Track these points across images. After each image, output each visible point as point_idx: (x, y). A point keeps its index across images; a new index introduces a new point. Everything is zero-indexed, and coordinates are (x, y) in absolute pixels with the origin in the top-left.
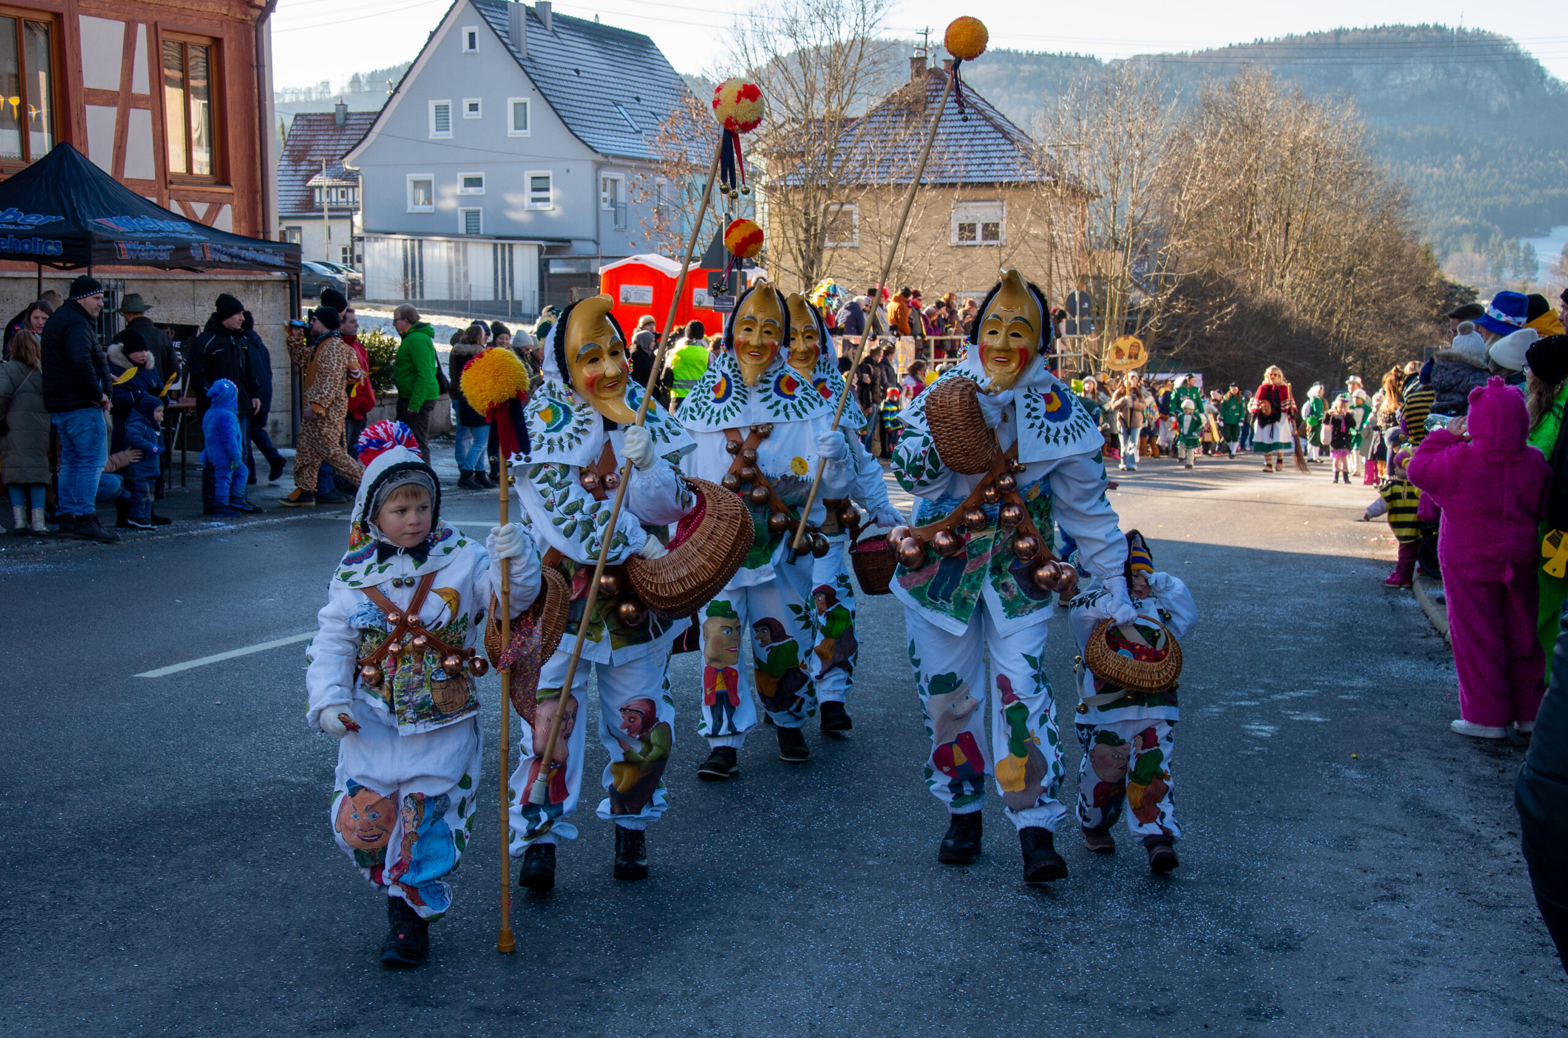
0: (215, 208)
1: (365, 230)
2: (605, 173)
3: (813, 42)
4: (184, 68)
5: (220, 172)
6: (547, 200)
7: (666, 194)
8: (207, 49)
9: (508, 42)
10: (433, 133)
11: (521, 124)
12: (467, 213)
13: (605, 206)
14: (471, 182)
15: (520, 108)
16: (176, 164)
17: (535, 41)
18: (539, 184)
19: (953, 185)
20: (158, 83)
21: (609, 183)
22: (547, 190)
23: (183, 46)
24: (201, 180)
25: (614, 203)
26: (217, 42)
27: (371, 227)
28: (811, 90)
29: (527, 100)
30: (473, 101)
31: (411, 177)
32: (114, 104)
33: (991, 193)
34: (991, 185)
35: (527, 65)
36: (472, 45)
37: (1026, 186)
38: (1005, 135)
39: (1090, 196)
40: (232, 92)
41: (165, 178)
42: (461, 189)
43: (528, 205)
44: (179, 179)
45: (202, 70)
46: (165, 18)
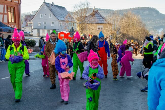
0: (14, 26)
2: (60, 22)
3: (82, 8)
4: (11, 10)
5: (15, 22)
6: (53, 25)
7: (66, 24)
9: (49, 8)
10: (41, 18)
11: (50, 17)
12: (45, 27)
14: (45, 23)
15: (50, 15)
16: (10, 21)
17: (52, 8)
18: (53, 23)
20: (8, 12)
23: (11, 8)
24: (13, 23)
25: (61, 25)
26: (14, 7)
27: (34, 28)
28: (82, 13)
29: (51, 14)
30: (45, 14)
31: (38, 22)
32: (2, 14)
33: (102, 24)
35: (51, 10)
36: (45, 8)
38: (103, 18)
39: (112, 25)
40: (16, 13)
41: (8, 22)
42: (44, 24)
43: (51, 26)
44: (10, 23)
45: (13, 11)
46: (8, 5)
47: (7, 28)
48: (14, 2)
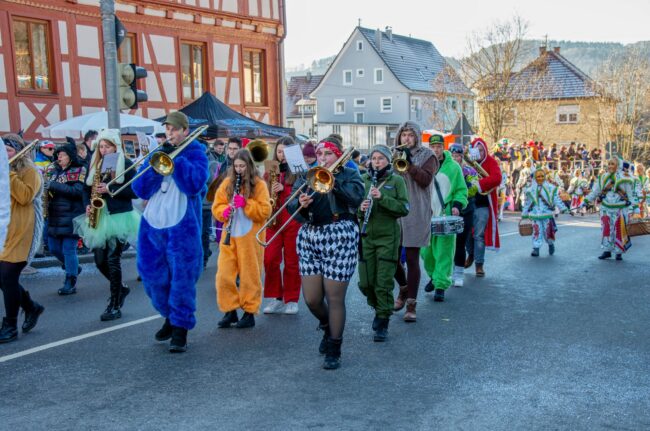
0: (263, 114)
1: (318, 122)
2: (413, 98)
3: (498, 43)
4: (251, 61)
5: (265, 102)
6: (389, 109)
7: (437, 105)
8: (260, 54)
9: (375, 46)
10: (345, 83)
11: (379, 79)
12: (358, 115)
14: (361, 102)
15: (379, 73)
16: (248, 99)
17: (385, 45)
18: (386, 102)
19: (557, 99)
20: (242, 66)
21: (414, 102)
22: (390, 104)
23: (251, 53)
24: (257, 105)
25: (416, 109)
26: (264, 51)
27: (322, 120)
28: (497, 61)
29: (382, 69)
30: (361, 70)
31: (336, 101)
32: (225, 76)
33: (574, 102)
34: (573, 99)
35: (382, 55)
36: (360, 48)
37: (588, 98)
38: (580, 77)
39: (616, 102)
40: (269, 70)
41: (244, 104)
42: (356, 105)
43: (382, 110)
44: (249, 104)
45: (258, 62)
46: (245, 43)
48: (264, 34)
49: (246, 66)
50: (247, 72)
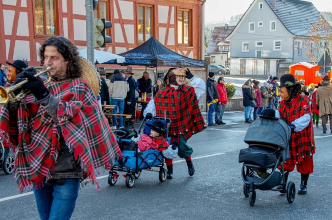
0: (189, 52)
1: (231, 57)
2: (296, 40)
4: (183, 17)
5: (191, 43)
6: (280, 48)
7: (313, 46)
8: (189, 12)
9: (271, 6)
10: (250, 31)
11: (273, 28)
12: (258, 52)
13: (296, 49)
14: (260, 44)
15: (273, 24)
16: (180, 41)
17: (279, 5)
18: (278, 44)
20: (176, 20)
21: (297, 43)
22: (280, 45)
23: (183, 12)
24: (186, 45)
25: (298, 48)
26: (191, 10)
27: (233, 56)
29: (275, 21)
30: (260, 22)
31: (243, 43)
32: (165, 27)
35: (276, 12)
36: (261, 7)
40: (194, 23)
41: (177, 45)
42: (256, 46)
43: (274, 49)
44: (181, 45)
45: (187, 17)
46: (179, 5)
47: (174, 56)
49: (179, 20)
50: (180, 24)
